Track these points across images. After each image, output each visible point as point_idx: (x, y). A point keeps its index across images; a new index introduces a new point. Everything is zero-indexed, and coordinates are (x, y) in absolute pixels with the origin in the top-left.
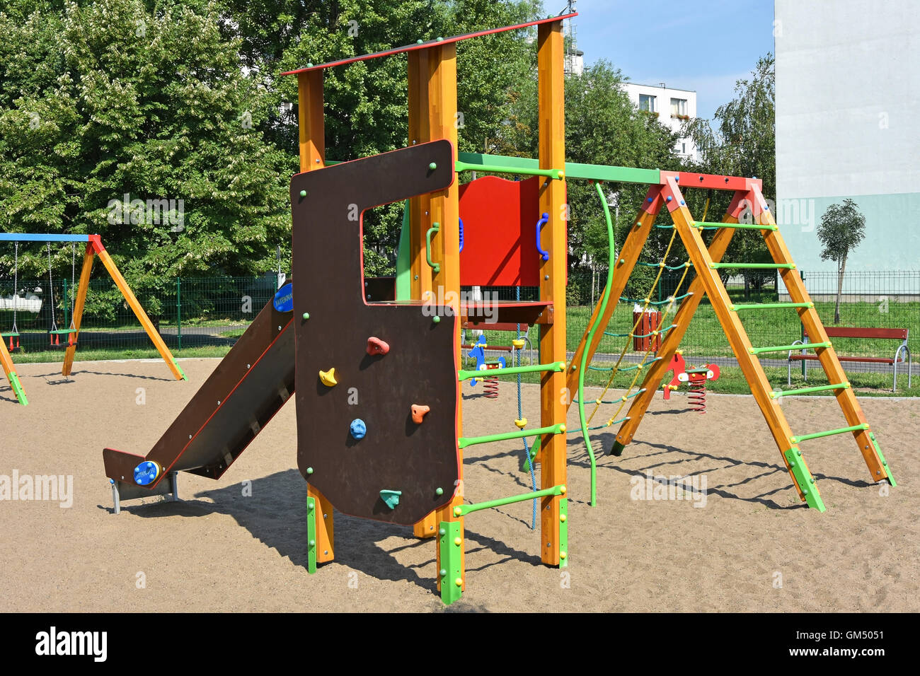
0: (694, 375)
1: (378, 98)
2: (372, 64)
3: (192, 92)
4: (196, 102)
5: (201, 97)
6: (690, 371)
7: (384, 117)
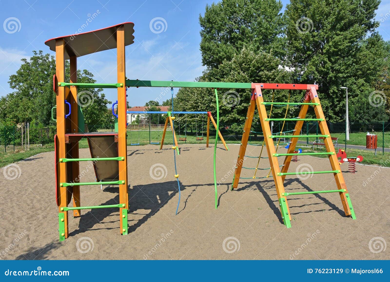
0: (350, 159)
1: (335, 72)
2: (333, 63)
3: (263, 74)
4: (264, 76)
5: (266, 75)
6: (348, 158)
7: (337, 77)
